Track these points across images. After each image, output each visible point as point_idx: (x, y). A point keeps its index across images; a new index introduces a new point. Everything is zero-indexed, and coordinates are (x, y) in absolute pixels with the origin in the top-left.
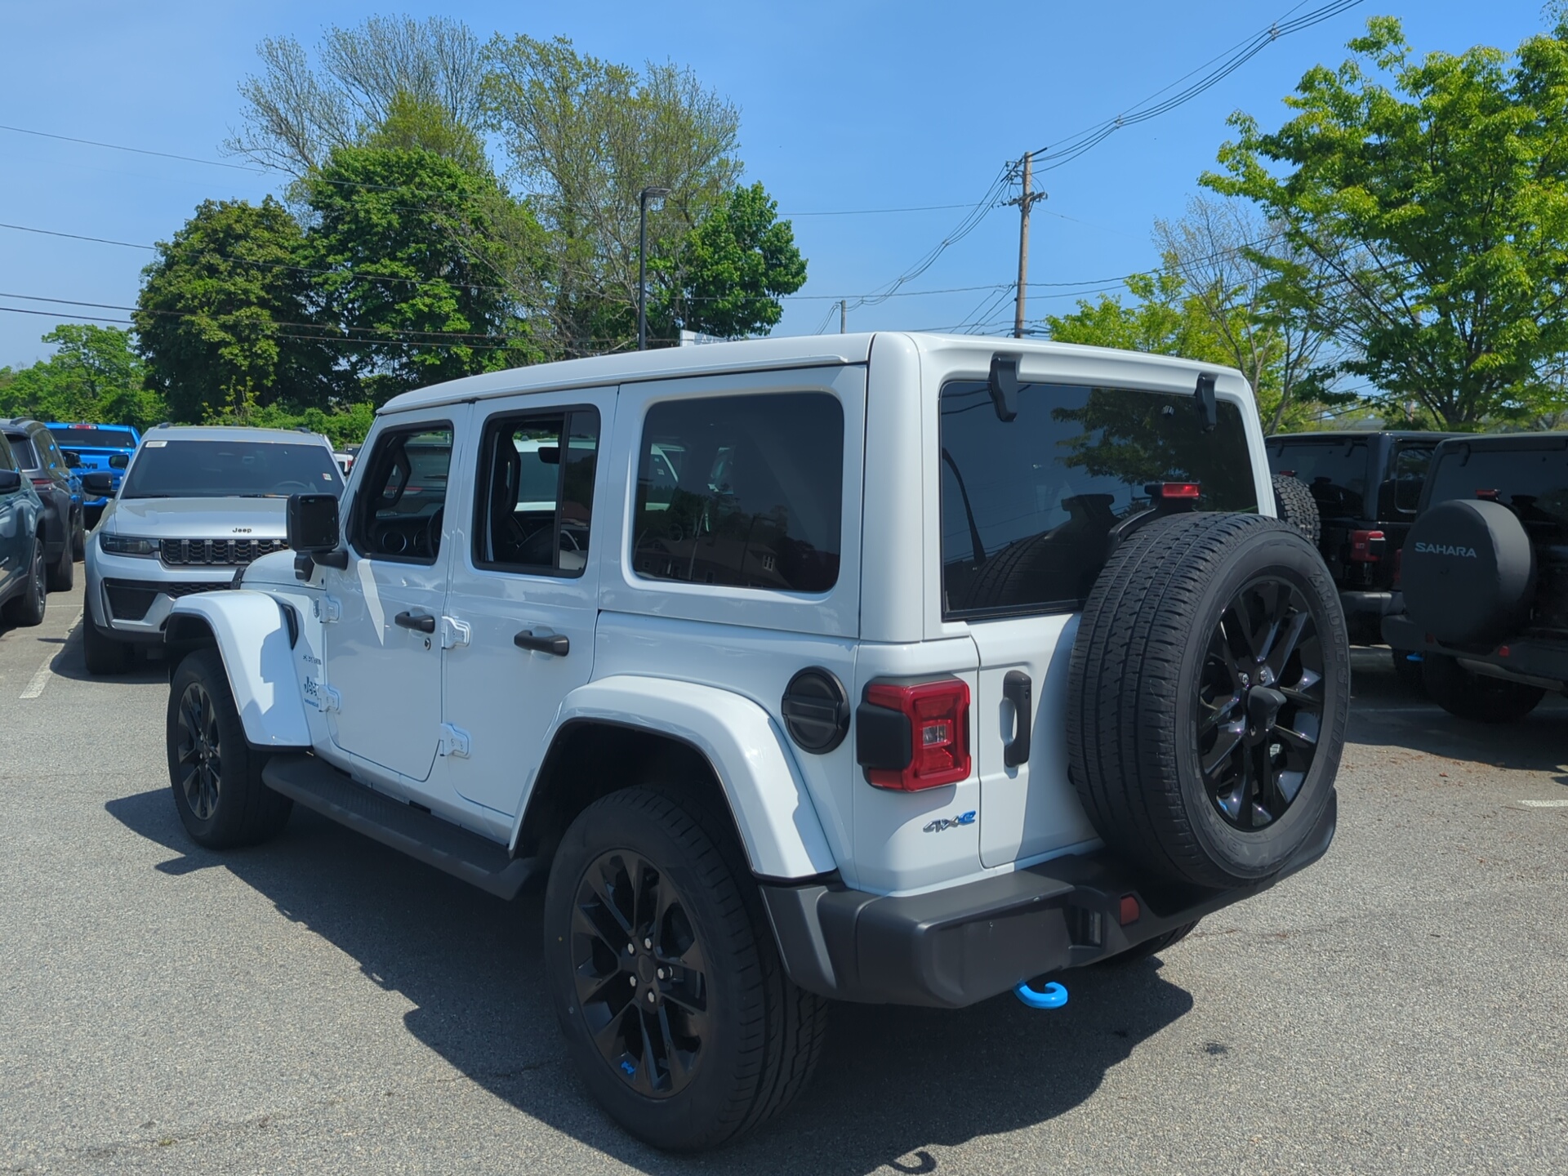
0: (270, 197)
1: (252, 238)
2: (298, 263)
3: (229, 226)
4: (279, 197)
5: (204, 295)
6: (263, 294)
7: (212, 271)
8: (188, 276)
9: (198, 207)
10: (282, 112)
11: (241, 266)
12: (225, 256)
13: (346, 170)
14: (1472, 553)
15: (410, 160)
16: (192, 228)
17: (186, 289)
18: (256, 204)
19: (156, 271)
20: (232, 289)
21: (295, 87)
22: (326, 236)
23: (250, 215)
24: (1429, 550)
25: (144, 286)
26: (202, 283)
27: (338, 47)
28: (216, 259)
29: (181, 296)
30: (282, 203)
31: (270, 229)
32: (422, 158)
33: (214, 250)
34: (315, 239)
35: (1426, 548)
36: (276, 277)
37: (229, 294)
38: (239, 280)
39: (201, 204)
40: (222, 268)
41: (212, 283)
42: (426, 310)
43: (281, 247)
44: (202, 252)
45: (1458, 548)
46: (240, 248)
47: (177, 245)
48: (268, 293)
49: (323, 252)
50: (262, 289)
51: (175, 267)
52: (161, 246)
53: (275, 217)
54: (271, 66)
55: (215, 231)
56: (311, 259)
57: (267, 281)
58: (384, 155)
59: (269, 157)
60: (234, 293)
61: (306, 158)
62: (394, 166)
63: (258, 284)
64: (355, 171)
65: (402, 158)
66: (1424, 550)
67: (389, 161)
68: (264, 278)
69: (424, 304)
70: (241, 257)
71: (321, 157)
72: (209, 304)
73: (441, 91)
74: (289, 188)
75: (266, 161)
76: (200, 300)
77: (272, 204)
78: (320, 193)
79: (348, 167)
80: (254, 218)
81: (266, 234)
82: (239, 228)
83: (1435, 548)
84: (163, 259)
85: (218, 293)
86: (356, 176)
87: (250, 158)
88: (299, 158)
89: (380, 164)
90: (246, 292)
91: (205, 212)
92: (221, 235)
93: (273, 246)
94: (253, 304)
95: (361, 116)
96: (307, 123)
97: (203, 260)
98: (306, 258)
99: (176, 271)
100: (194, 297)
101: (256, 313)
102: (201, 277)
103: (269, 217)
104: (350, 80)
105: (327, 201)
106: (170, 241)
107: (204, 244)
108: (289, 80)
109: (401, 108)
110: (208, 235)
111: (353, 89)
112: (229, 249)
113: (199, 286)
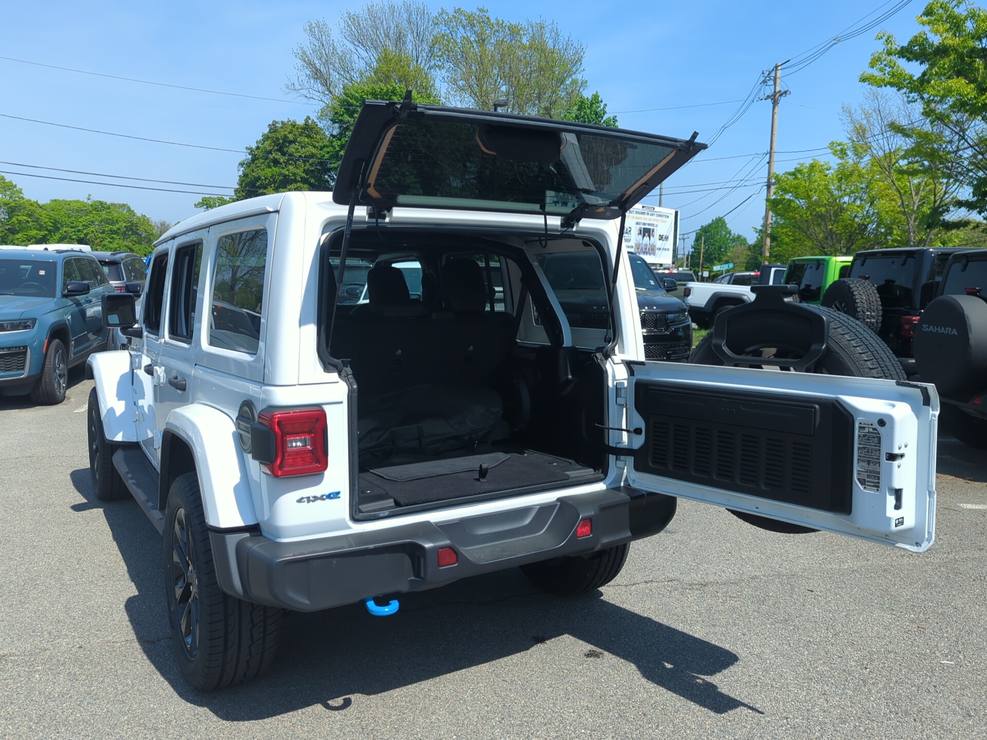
0: (308, 118)
1: (298, 142)
2: (324, 156)
3: (285, 136)
4: (314, 117)
5: (271, 177)
6: (304, 175)
7: (276, 162)
8: (263, 166)
9: (269, 125)
10: (318, 65)
11: (292, 159)
12: (284, 154)
13: (351, 99)
14: (955, 332)
15: (388, 91)
16: (266, 138)
17: (262, 174)
18: (301, 122)
19: (247, 164)
20: (287, 173)
21: (325, 50)
22: (340, 140)
23: (298, 128)
24: (930, 330)
25: (241, 173)
26: (270, 170)
27: (350, 23)
28: (278, 156)
29: (259, 178)
30: (316, 120)
31: (309, 136)
32: (394, 89)
33: (277, 150)
34: (334, 141)
35: (929, 328)
36: (311, 165)
37: (285, 176)
38: (290, 167)
39: (271, 123)
40: (281, 161)
41: (276, 170)
43: (315, 147)
44: (270, 152)
45: (947, 329)
46: (292, 149)
47: (258, 148)
48: (307, 175)
49: (338, 149)
50: (303, 172)
51: (256, 162)
52: (249, 149)
53: (312, 129)
54: (311, 38)
55: (278, 139)
56: (331, 153)
57: (306, 168)
58: (373, 89)
59: (310, 93)
60: (288, 175)
61: (331, 92)
62: (378, 94)
63: (301, 170)
64: (356, 99)
65: (383, 90)
66: (927, 330)
67: (375, 92)
68: (305, 166)
70: (291, 155)
71: (338, 91)
72: (275, 182)
73: (410, 47)
74: (320, 111)
75: (308, 96)
76: (269, 180)
77: (310, 121)
78: (336, 113)
79: (353, 97)
80: (300, 130)
81: (306, 140)
82: (291, 137)
83: (934, 329)
84: (250, 157)
85: (279, 175)
86: (357, 102)
87: (299, 94)
88: (327, 93)
89: (370, 94)
90: (294, 174)
91: (273, 128)
92: (281, 141)
93: (310, 147)
94: (299, 181)
95: (362, 65)
96: (331, 71)
97: (271, 156)
98: (328, 153)
99: (256, 164)
100: (266, 178)
101: (300, 187)
102: (270, 167)
103: (308, 129)
104: (356, 43)
105: (340, 118)
106: (254, 146)
107: (272, 147)
108: (321, 46)
109: (385, 59)
110: (274, 142)
111: (358, 49)
112: (285, 149)
113: (269, 172)
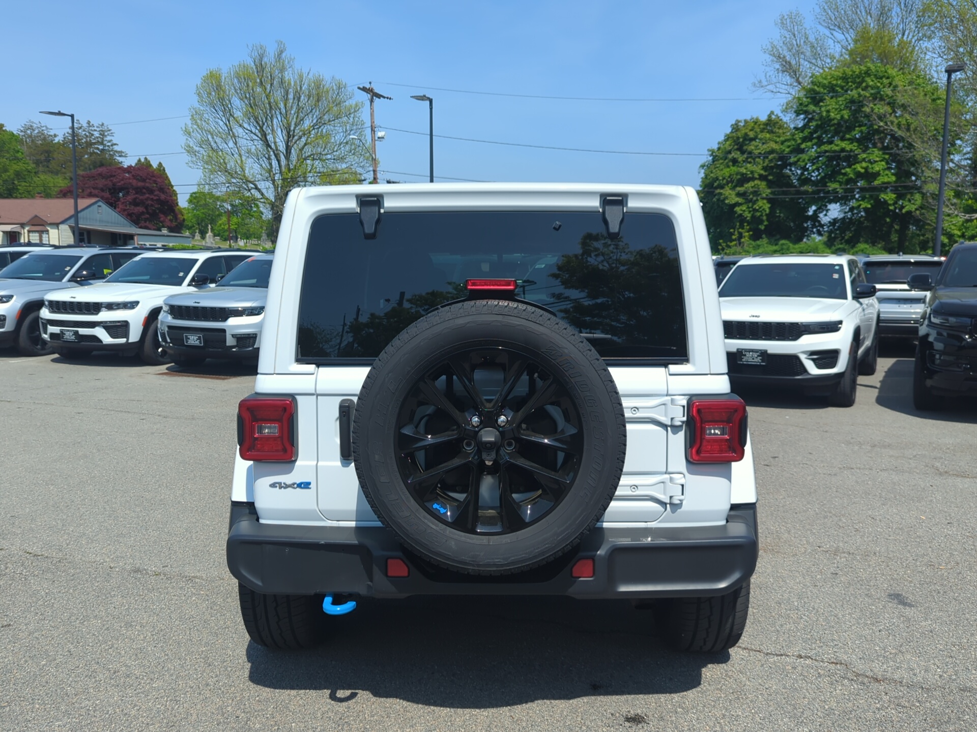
0: (772, 113)
1: (759, 139)
2: (784, 150)
3: (746, 134)
4: (778, 111)
5: (729, 177)
6: (762, 172)
7: (735, 161)
8: (722, 167)
9: (732, 125)
10: (788, 58)
11: (751, 157)
12: (743, 152)
13: (818, 87)
15: (860, 73)
16: (728, 138)
17: (720, 174)
18: (763, 118)
19: (707, 166)
20: (744, 171)
21: (796, 40)
22: (802, 132)
23: (759, 125)
25: (702, 175)
26: (728, 170)
27: (826, 7)
28: (736, 155)
29: (717, 179)
30: (780, 114)
31: (771, 132)
32: (869, 69)
33: (737, 149)
34: (796, 134)
36: (771, 161)
37: (742, 174)
38: (749, 165)
39: (734, 123)
40: (740, 159)
41: (734, 169)
42: (863, 171)
43: (776, 142)
44: (730, 152)
46: (751, 147)
47: (719, 149)
48: (765, 171)
49: (799, 141)
50: (762, 169)
51: (715, 162)
52: (710, 151)
53: (775, 123)
54: (782, 31)
55: (738, 138)
56: (792, 147)
57: (765, 164)
58: (844, 73)
59: (776, 87)
60: (746, 174)
61: (800, 83)
62: (849, 78)
63: (760, 167)
64: (824, 86)
65: (855, 72)
67: (846, 76)
68: (764, 163)
69: (862, 168)
70: (750, 153)
71: (806, 82)
72: (732, 182)
73: (895, 20)
74: (785, 104)
75: (775, 90)
76: (727, 180)
77: (773, 117)
78: (801, 104)
79: (820, 85)
80: (762, 126)
81: (768, 135)
82: (751, 134)
84: (711, 158)
85: (737, 174)
86: (824, 89)
87: (765, 90)
88: (795, 84)
89: (840, 79)
90: (752, 172)
91: (736, 127)
92: (741, 140)
93: (771, 142)
94: (756, 179)
95: (838, 48)
96: (802, 61)
97: (730, 156)
98: (789, 147)
99: (715, 165)
100: (724, 179)
101: (757, 184)
102: (728, 167)
103: (771, 125)
104: (832, 27)
105: (805, 109)
106: (715, 147)
107: (732, 147)
108: (793, 37)
109: (863, 37)
110: (734, 141)
111: (834, 33)
112: (745, 148)
113: (726, 172)
